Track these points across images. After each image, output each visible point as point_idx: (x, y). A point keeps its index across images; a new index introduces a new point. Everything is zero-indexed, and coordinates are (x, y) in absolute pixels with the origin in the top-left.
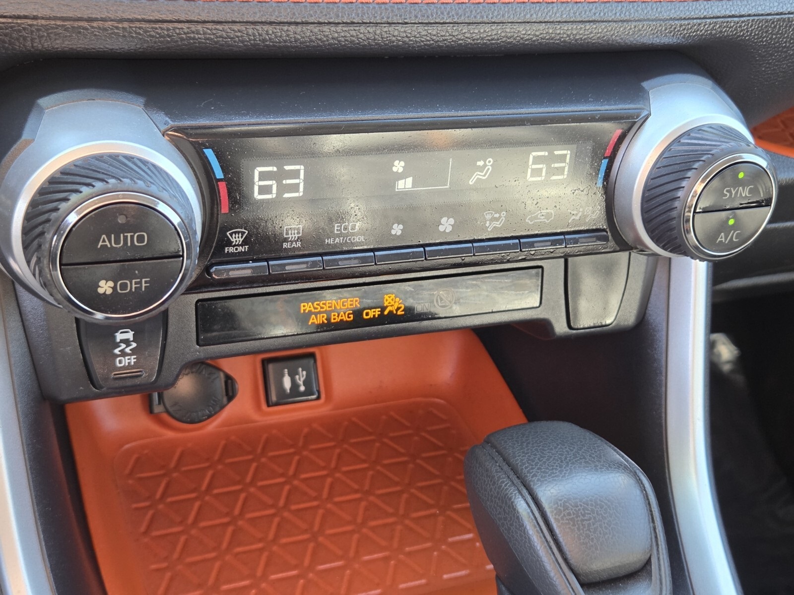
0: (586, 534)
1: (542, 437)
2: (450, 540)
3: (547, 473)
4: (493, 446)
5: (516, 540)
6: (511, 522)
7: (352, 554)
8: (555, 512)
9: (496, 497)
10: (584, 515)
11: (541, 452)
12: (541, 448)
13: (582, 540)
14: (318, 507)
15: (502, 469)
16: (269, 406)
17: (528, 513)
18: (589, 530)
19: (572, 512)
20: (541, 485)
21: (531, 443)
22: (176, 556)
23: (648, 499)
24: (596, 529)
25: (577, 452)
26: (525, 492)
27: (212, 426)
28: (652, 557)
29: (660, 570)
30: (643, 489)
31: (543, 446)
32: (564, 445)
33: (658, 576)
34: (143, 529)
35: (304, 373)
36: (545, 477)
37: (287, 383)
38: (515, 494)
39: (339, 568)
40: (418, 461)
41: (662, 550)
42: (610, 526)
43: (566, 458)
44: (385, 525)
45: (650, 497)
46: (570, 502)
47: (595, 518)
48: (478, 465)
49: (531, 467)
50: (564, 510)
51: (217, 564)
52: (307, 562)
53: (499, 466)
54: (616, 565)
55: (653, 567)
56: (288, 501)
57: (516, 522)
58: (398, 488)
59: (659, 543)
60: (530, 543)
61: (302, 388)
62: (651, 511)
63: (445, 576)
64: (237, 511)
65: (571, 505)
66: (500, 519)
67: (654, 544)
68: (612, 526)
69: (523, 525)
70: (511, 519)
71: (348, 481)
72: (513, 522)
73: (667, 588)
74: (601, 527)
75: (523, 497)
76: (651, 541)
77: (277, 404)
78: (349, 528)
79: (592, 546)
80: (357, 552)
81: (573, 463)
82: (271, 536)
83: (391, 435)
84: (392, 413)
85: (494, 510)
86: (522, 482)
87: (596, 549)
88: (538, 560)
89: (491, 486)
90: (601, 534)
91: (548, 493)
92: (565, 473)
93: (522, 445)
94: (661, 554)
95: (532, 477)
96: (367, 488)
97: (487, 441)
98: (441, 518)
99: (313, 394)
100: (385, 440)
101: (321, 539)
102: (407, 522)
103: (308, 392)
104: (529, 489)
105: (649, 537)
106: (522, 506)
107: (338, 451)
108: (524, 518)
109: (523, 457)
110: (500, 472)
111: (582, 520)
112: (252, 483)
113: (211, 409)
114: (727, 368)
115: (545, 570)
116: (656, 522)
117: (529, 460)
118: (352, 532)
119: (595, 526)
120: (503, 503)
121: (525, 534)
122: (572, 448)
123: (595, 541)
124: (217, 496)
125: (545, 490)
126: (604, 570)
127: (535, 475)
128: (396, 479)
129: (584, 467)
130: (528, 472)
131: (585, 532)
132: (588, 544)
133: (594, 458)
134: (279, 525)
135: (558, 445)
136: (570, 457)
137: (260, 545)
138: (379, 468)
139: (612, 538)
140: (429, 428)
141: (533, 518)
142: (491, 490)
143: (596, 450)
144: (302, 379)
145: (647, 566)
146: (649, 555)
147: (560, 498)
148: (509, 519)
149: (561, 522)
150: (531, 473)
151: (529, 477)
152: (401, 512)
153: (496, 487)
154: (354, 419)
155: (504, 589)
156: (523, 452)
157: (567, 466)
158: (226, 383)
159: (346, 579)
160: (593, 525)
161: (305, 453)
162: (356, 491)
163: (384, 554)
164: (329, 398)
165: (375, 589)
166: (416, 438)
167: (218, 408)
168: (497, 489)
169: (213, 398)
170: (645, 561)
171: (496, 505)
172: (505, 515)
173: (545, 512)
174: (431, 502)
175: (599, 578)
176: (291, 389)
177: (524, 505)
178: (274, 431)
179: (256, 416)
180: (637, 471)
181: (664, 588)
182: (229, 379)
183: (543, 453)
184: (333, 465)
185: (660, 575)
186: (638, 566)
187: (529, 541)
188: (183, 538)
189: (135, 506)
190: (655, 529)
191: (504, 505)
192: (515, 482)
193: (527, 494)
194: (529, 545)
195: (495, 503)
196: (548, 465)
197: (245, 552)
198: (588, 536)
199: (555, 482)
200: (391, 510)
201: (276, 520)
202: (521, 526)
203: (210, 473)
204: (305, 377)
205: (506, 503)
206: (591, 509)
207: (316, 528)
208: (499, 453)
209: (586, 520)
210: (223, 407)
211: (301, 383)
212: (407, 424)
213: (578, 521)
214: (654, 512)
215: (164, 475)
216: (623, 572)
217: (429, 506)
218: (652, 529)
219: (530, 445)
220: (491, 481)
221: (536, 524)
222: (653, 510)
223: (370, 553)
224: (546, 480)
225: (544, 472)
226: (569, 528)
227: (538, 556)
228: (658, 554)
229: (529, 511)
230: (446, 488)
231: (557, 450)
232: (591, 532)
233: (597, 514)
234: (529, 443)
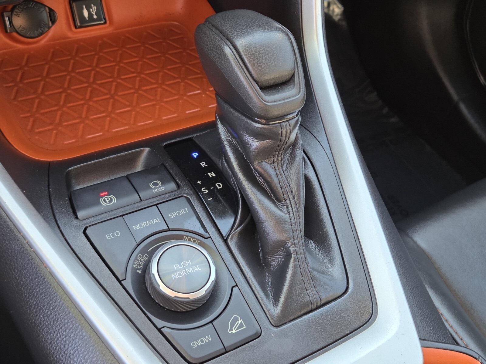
0: (261, 61)
1: (236, 16)
2: (188, 94)
3: (239, 32)
4: (210, 23)
5: (225, 68)
6: (222, 59)
7: (134, 104)
8: (245, 51)
9: (213, 47)
10: (259, 51)
11: (236, 23)
12: (235, 20)
13: (259, 64)
14: (112, 81)
15: (215, 33)
16: (76, 28)
17: (231, 53)
18: (262, 59)
19: (253, 51)
20: (237, 38)
21: (230, 19)
22: (34, 110)
23: (292, 44)
24: (266, 59)
25: (255, 21)
26: (228, 43)
27: (44, 40)
28: (295, 72)
29: (299, 79)
30: (290, 39)
31: (236, 20)
32: (247, 19)
33: (298, 82)
34: (12, 97)
35: (95, 8)
36: (239, 33)
37: (86, 13)
38: (223, 44)
39: (128, 111)
40: (167, 56)
41: (300, 69)
42: (273, 57)
43: (249, 24)
44: (152, 89)
45: (293, 43)
46: (252, 45)
47: (265, 53)
48: (202, 33)
49: (231, 30)
50: (249, 50)
51: (59, 113)
52: (110, 109)
53: (214, 32)
54: (277, 77)
55: (295, 78)
56: (95, 79)
57: (224, 58)
58: (157, 70)
59: (299, 66)
60: (232, 68)
61: (95, 17)
62: (294, 50)
63: (187, 112)
64: (66, 86)
65: (253, 47)
66: (216, 58)
67: (296, 66)
68: (274, 56)
69: (228, 59)
70: (222, 57)
71: (128, 68)
72: (223, 58)
73: (303, 87)
74: (269, 58)
75: (227, 45)
76: (294, 64)
77: (81, 27)
78: (132, 91)
79: (264, 67)
80: (137, 103)
81: (253, 26)
82: (88, 97)
83: (150, 42)
84: (149, 31)
85: (213, 54)
86: (226, 38)
87: (267, 68)
88: (237, 76)
89: (210, 42)
90: (268, 60)
91: (241, 42)
92: (249, 31)
93: (225, 20)
94: (299, 71)
95: (232, 34)
96: (139, 70)
97: (206, 21)
98: (182, 84)
99: (101, 20)
100: (147, 46)
101: (116, 97)
102: (164, 87)
103: (99, 19)
104: (230, 40)
105: (294, 62)
106: (228, 50)
107: (120, 52)
108: (229, 56)
109: (226, 25)
110: (214, 34)
111: (259, 54)
112: (73, 71)
113: (43, 29)
114: (337, 18)
115: (241, 81)
116: (297, 55)
117: (230, 27)
118: (134, 93)
119: (265, 57)
120: (217, 49)
121: (229, 63)
122: (252, 20)
123: (266, 64)
124: (53, 78)
125: (239, 40)
126: (271, 80)
127: (233, 33)
128: (155, 65)
129: (259, 28)
130: (229, 32)
131: (261, 60)
132: (262, 66)
133: (264, 24)
134: (91, 91)
135: (244, 19)
136: (251, 24)
137: (82, 102)
138: (145, 60)
139: (274, 63)
140: (171, 38)
141: (233, 55)
142: (210, 44)
143: (265, 20)
144: (94, 12)
145: (293, 78)
146: (293, 72)
147: (247, 44)
148: (221, 57)
149: (248, 56)
150: (231, 33)
151: (230, 35)
152: (160, 82)
153: (213, 42)
154: (127, 35)
155: (220, 99)
156: (226, 23)
157: (250, 28)
158: (49, 13)
159: (133, 116)
160: (265, 56)
161: (101, 54)
162: (133, 73)
163: (152, 103)
164: (111, 23)
165: (150, 120)
166: (164, 44)
167: (46, 29)
168: (213, 43)
169: (43, 22)
170: (292, 75)
171: (213, 52)
172: (218, 55)
173: (240, 51)
174: (176, 76)
175: (269, 84)
176: (88, 17)
177: (229, 49)
178: (82, 43)
179: (70, 34)
180: (288, 32)
181: (301, 87)
182: (51, 10)
183: (237, 23)
184: (118, 59)
185: (299, 81)
186: (288, 77)
187: (232, 67)
188: (37, 101)
189: (5, 85)
190: (296, 59)
191: (218, 50)
192: (223, 38)
193: (229, 43)
194: (232, 69)
195: (213, 51)
196: (240, 28)
197: (74, 106)
198: (262, 62)
199: (244, 36)
200: (154, 81)
201: (90, 89)
202: (227, 59)
203: (47, 67)
204: (96, 10)
205: (219, 50)
206: (263, 48)
207: (113, 92)
208: (213, 25)
209: (261, 54)
210: (49, 28)
211: (94, 14)
212: (159, 36)
213: (256, 55)
214: (295, 51)
215: (20, 69)
216: (280, 81)
217: (175, 78)
218: (295, 59)
219: (230, 20)
220: (210, 39)
221: (235, 58)
222: (295, 49)
223: (144, 103)
224: (239, 35)
225: (238, 32)
226: (252, 58)
227: (237, 74)
228: (298, 71)
229: (231, 51)
230: (183, 69)
231: (244, 21)
232: (263, 60)
233: (267, 51)
234: (229, 19)
